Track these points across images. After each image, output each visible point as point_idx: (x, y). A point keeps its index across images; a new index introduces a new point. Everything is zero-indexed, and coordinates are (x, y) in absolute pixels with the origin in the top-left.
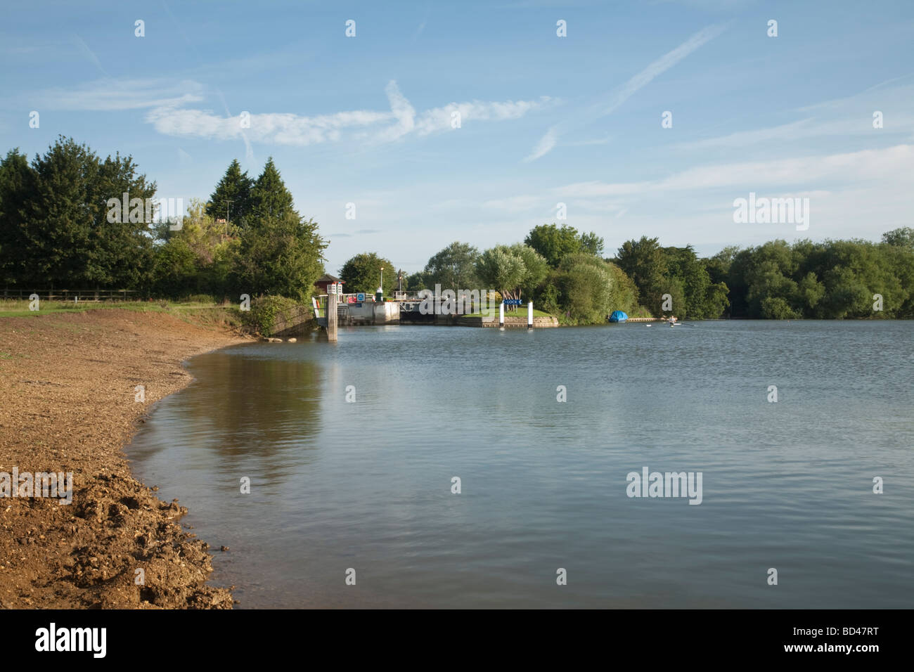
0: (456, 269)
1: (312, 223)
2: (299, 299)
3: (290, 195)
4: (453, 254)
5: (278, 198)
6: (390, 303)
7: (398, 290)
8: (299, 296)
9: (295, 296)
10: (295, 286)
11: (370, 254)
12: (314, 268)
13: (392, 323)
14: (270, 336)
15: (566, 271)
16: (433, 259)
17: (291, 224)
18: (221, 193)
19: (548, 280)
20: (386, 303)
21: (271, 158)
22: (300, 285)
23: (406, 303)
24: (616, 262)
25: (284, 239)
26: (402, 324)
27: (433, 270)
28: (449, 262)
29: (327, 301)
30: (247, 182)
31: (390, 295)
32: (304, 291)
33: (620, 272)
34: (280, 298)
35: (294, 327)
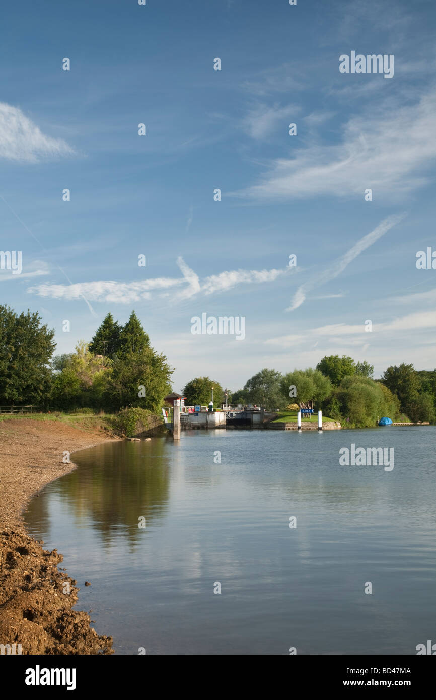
0: (266, 388)
1: (163, 355)
2: (153, 410)
3: (147, 337)
4: (263, 378)
5: (139, 339)
6: (219, 413)
7: (224, 403)
8: (153, 407)
9: (150, 408)
10: (150, 400)
11: (204, 378)
12: (163, 388)
13: (220, 427)
14: (132, 437)
15: (345, 388)
16: (249, 381)
17: (148, 357)
18: (100, 336)
19: (333, 394)
20: (216, 413)
21: (134, 311)
22: (153, 400)
23: (230, 413)
24: (384, 382)
25: (142, 368)
26: (227, 429)
27: (249, 389)
28: (261, 383)
29: (173, 412)
30: (118, 329)
31: (219, 407)
32: (156, 404)
33: (386, 389)
34: (140, 410)
35: (149, 430)
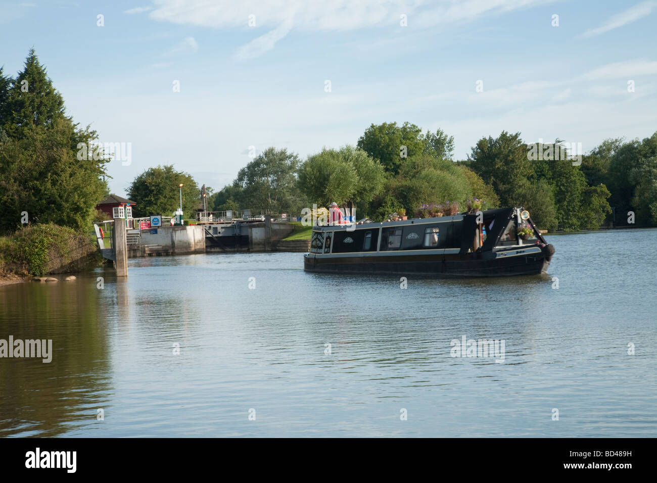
0: (273, 182)
1: (90, 130)
2: (77, 227)
3: (60, 98)
4: (267, 164)
5: (45, 101)
6: (193, 227)
7: (202, 210)
8: (76, 223)
9: (72, 223)
10: (72, 210)
11: (166, 168)
12: (94, 187)
13: (196, 252)
14: (41, 275)
15: (408, 178)
16: (243, 171)
17: (63, 133)
19: (387, 188)
20: (188, 228)
21: (33, 51)
22: (77, 209)
23: (213, 226)
24: (471, 165)
25: (54, 152)
26: (208, 253)
27: (244, 184)
28: (264, 173)
29: (113, 228)
31: (192, 217)
32: (83, 217)
33: (475, 177)
34: (52, 227)
35: (72, 262)
